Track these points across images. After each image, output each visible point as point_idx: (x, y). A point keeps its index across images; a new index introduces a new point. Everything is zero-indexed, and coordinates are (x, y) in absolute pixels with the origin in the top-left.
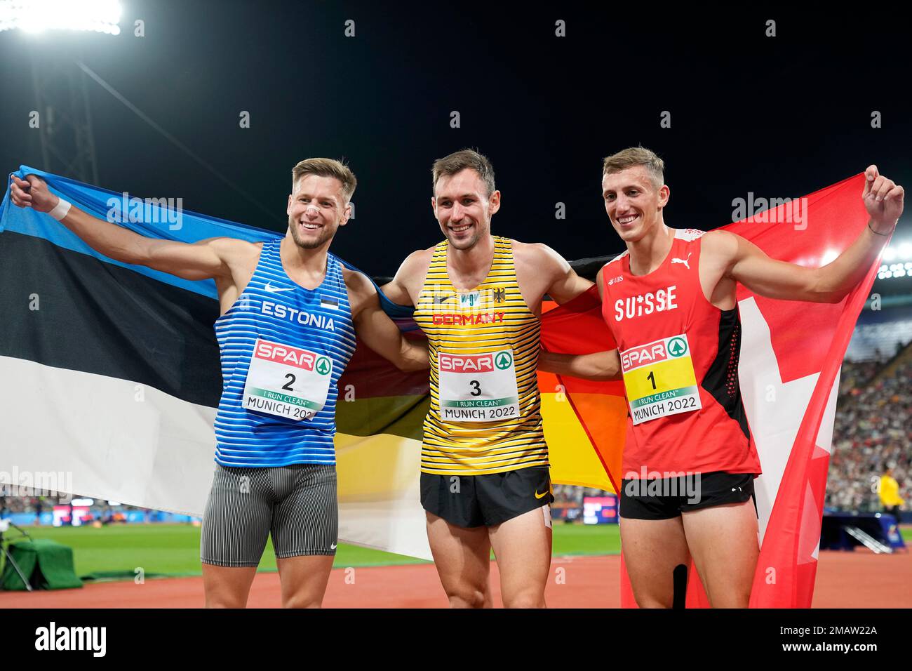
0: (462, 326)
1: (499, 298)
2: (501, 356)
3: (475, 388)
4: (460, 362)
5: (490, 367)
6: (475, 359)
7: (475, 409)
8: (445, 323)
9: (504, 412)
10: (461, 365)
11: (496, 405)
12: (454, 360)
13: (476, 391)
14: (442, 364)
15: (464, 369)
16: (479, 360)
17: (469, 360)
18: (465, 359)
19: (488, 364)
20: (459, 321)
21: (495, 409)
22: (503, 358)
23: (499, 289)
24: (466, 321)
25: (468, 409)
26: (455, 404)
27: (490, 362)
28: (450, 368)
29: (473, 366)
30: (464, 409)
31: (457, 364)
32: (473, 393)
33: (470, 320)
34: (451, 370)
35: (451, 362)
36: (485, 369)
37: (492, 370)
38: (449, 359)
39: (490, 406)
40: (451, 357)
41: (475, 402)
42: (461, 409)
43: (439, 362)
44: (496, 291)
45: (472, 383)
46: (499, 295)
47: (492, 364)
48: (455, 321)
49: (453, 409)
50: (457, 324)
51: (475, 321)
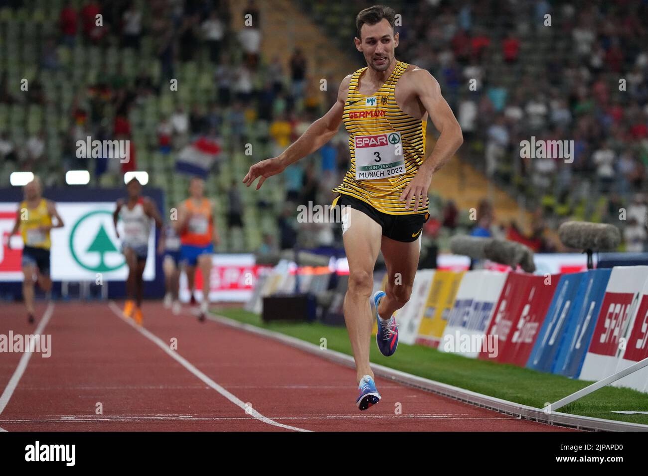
0: (365, 118)
1: (384, 102)
2: (392, 136)
3: (377, 157)
4: (367, 141)
5: (386, 143)
6: (376, 138)
7: (378, 170)
8: (355, 118)
9: (396, 171)
10: (368, 142)
11: (390, 167)
12: (364, 139)
13: (378, 159)
14: (357, 144)
15: (370, 145)
16: (378, 138)
17: (372, 139)
18: (370, 138)
19: (384, 141)
20: (363, 116)
21: (390, 169)
22: (394, 137)
23: (385, 96)
24: (368, 115)
25: (373, 171)
26: (365, 168)
27: (385, 139)
28: (361, 145)
29: (375, 142)
30: (371, 172)
31: (366, 142)
32: (376, 160)
33: (370, 115)
34: (363, 147)
35: (362, 141)
36: (382, 144)
37: (387, 144)
38: (361, 139)
39: (387, 168)
40: (362, 138)
41: (378, 166)
42: (369, 172)
43: (355, 143)
44: (384, 97)
45: (375, 154)
46: (384, 100)
47: (386, 141)
48: (360, 115)
49: (364, 172)
50: (362, 117)
51: (373, 115)
